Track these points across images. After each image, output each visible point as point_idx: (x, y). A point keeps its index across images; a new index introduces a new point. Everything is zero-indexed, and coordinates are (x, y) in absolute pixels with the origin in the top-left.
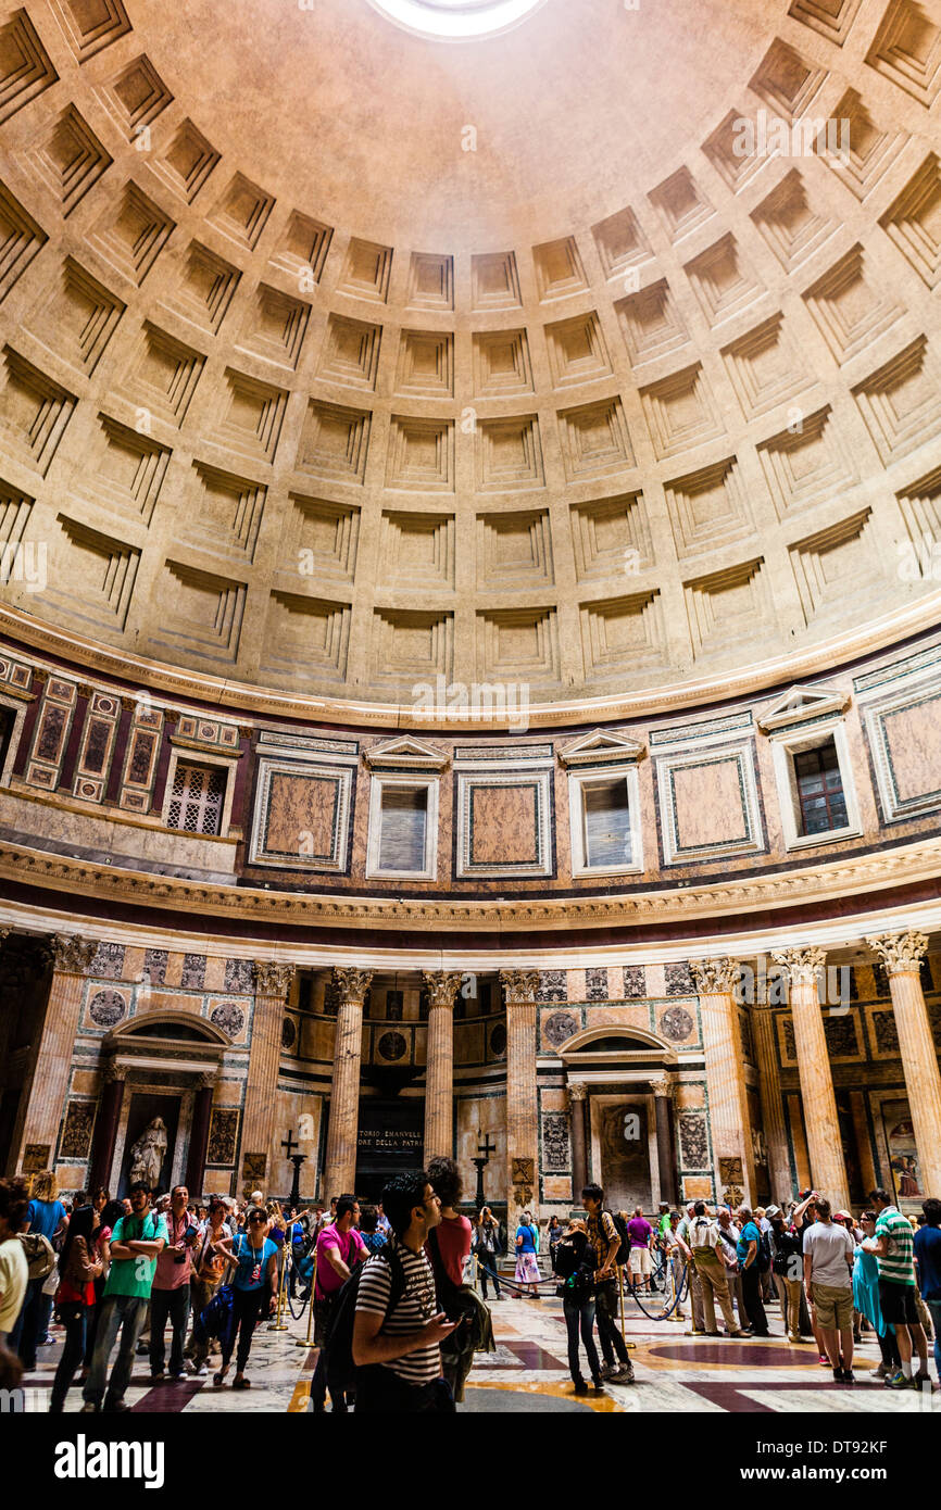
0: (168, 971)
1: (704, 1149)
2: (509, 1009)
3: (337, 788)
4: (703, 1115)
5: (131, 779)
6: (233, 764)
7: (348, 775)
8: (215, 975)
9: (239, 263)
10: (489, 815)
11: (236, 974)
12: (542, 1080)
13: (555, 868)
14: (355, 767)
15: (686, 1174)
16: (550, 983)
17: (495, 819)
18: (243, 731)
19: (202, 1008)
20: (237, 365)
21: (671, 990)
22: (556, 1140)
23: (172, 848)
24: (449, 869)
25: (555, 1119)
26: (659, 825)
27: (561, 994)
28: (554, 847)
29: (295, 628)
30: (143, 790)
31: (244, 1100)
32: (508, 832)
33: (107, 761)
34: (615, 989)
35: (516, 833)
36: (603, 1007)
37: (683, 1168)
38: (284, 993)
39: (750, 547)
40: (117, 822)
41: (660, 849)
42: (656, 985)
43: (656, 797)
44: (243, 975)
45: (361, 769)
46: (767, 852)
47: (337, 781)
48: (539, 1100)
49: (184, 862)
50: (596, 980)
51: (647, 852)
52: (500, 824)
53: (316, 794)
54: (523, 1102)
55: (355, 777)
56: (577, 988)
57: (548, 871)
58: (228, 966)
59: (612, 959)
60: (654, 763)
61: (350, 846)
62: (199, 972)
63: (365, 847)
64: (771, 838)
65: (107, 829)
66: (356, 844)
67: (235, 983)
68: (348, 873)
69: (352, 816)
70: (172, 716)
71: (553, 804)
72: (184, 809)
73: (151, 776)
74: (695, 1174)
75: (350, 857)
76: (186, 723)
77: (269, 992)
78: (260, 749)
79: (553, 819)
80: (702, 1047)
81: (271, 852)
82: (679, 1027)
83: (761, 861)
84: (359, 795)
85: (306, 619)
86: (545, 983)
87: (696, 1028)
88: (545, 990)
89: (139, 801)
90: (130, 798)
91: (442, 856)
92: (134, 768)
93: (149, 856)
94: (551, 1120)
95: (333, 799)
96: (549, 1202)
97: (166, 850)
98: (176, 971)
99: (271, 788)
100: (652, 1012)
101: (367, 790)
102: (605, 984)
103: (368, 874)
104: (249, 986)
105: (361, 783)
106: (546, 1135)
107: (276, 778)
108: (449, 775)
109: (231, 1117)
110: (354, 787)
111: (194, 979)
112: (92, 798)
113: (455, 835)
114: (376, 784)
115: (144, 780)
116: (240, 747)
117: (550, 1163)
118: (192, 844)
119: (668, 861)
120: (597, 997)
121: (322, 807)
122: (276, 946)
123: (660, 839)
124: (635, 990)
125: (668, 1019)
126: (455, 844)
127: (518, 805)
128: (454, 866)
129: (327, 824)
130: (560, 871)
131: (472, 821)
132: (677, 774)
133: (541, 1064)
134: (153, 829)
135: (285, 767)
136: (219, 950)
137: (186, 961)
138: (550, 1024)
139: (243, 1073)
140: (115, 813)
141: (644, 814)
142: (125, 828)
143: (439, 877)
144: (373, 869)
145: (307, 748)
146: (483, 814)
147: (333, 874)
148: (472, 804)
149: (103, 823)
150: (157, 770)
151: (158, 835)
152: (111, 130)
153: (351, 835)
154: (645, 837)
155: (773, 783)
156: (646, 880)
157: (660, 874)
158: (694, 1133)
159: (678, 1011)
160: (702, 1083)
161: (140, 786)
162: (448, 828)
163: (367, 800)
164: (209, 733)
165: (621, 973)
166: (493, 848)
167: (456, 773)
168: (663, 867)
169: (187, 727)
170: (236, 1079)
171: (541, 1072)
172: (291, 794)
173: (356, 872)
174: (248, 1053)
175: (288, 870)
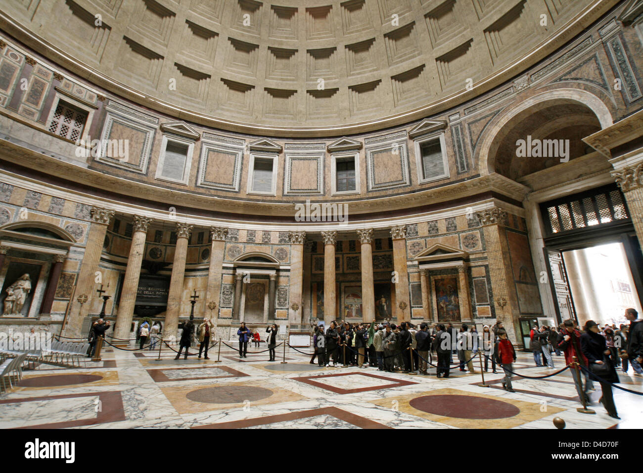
0: (41, 203)
1: (286, 300)
2: (213, 242)
3: (146, 136)
4: (287, 288)
5: (27, 101)
6: (92, 111)
7: (152, 132)
8: (69, 209)
10: (214, 163)
11: (82, 210)
12: (225, 271)
13: (240, 189)
14: (156, 129)
15: (278, 309)
16: (232, 234)
17: (217, 165)
18: (99, 97)
19: (61, 224)
21: (281, 241)
22: (227, 295)
23: (51, 142)
24: (194, 181)
25: (228, 286)
26: (284, 179)
27: (236, 238)
28: (240, 180)
29: (134, 59)
30: (35, 109)
31: (80, 269)
32: (222, 171)
33: (12, 86)
34: (259, 238)
35: (225, 172)
36: (253, 245)
37: (277, 306)
38: (107, 223)
39: (335, 83)
40: (15, 120)
41: (283, 188)
42: (275, 239)
43: (284, 168)
44: (86, 212)
45: (159, 131)
46: (324, 195)
47: (146, 133)
48: (222, 279)
49: (58, 151)
50: (251, 235)
51: (278, 188)
52: (219, 167)
53: (135, 136)
54: (215, 279)
55: (155, 133)
56: (243, 237)
57: (237, 190)
58: (78, 206)
59: (259, 228)
60: (285, 156)
61: (149, 163)
62: (60, 207)
63: (156, 165)
64: (326, 190)
65: (10, 123)
66: (152, 163)
67: (81, 215)
68: (146, 175)
69: (152, 150)
70: (58, 77)
71: (242, 164)
72: (60, 127)
73: (41, 103)
74: (281, 309)
75: (148, 168)
76: (66, 83)
77: (99, 222)
78: (108, 108)
79: (242, 169)
80: (290, 263)
82: (283, 255)
83: (321, 198)
84: (156, 142)
85: (140, 56)
86: (230, 233)
87: (289, 256)
88: (230, 236)
89: (32, 114)
90: (25, 110)
91: (191, 176)
94: (226, 287)
95: (143, 141)
96: (222, 318)
97: (46, 143)
98: (46, 204)
99: (112, 128)
100: (272, 249)
101: (160, 141)
102: (255, 236)
103: (156, 177)
104: (89, 217)
105: (158, 137)
106: (223, 292)
107: (115, 124)
108: (199, 143)
109: (71, 277)
110: (154, 138)
111: (57, 210)
113: (198, 168)
114: (165, 139)
115: (36, 104)
116: (96, 104)
117: (224, 303)
118: (63, 143)
119: (286, 193)
120: (250, 241)
121: (137, 143)
122: (105, 201)
123: (283, 184)
124: (266, 240)
125: (278, 252)
126: (198, 172)
127: (227, 161)
128: (196, 181)
129: (139, 151)
130: (241, 190)
131: (207, 164)
132: (293, 161)
133: (225, 265)
134: (39, 130)
135: (120, 120)
136: (72, 199)
137: (53, 200)
138: (230, 250)
139: (81, 257)
140: (16, 116)
141: (279, 174)
142: (20, 125)
143: (189, 184)
144: (159, 174)
146: (212, 162)
147: (139, 173)
148: (208, 157)
149: (6, 118)
150: (45, 101)
151: (42, 134)
153: (150, 158)
154: (278, 183)
155: (329, 171)
156: (276, 199)
157: (282, 198)
158: (282, 294)
159: (282, 249)
160: (288, 276)
161: (34, 106)
162: (196, 164)
163: (160, 145)
164: (80, 92)
165: (261, 233)
166: (214, 177)
167: (202, 142)
168: (283, 195)
169: (67, 86)
170: (76, 259)
171: (224, 268)
172: (122, 133)
173: (150, 175)
174: (85, 248)
175: (116, 167)
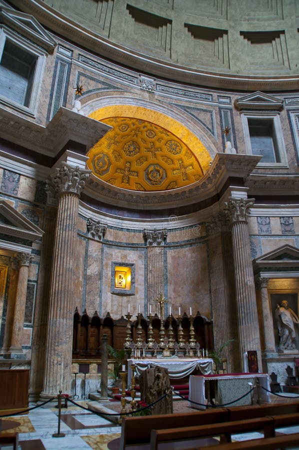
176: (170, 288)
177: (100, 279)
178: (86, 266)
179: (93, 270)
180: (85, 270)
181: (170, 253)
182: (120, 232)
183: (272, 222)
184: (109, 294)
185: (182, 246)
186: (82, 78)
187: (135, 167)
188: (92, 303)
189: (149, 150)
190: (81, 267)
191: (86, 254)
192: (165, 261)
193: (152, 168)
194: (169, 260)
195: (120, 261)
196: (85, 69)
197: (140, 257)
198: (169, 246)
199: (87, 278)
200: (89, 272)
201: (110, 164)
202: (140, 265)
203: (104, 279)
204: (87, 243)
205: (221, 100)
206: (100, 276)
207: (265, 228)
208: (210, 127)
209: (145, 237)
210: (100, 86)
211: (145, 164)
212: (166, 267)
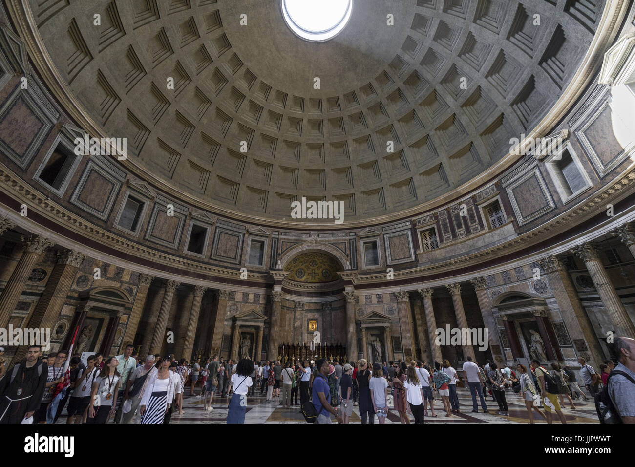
0: (511, 277)
3: (536, 178)
5: (471, 223)
6: (498, 197)
7: (537, 170)
8: (527, 271)
9: (396, 88)
10: (597, 138)
11: (535, 268)
14: (537, 165)
18: (496, 184)
20: (420, 101)
23: (493, 236)
24: (596, 177)
29: (497, 136)
30: (477, 225)
31: (562, 317)
33: (463, 223)
40: (473, 238)
44: (538, 268)
45: (540, 164)
47: (535, 175)
53: (530, 186)
55: (539, 168)
58: (531, 267)
62: (522, 273)
63: (557, 193)
65: (470, 242)
66: (553, 194)
68: (557, 208)
70: (474, 198)
72: (496, 220)
75: (554, 200)
76: (478, 196)
77: (550, 271)
78: (504, 186)
81: (526, 217)
84: (544, 174)
85: (497, 130)
89: (477, 228)
90: (474, 229)
91: (589, 173)
92: (471, 220)
93: (486, 243)
97: (491, 238)
98: (514, 276)
99: (515, 196)
101: (546, 170)
103: (564, 201)
104: (543, 271)
105: (542, 169)
107: (514, 191)
108: (572, 137)
109: (560, 324)
110: (541, 172)
111: (521, 276)
112: (464, 236)
113: (590, 160)
115: (475, 221)
116: (498, 190)
118: (498, 231)
121: (534, 189)
122: (543, 251)
126: (592, 163)
127: (607, 122)
128: (598, 174)
129: (539, 194)
131: (593, 147)
134: (484, 234)
135: (514, 185)
136: (525, 263)
137: (516, 271)
139: (557, 305)
140: (472, 236)
142: (476, 239)
143: (593, 183)
144: (564, 197)
145: (519, 172)
147: (551, 211)
148: (588, 140)
149: (469, 241)
150: (477, 216)
151: (487, 235)
152: (356, 109)
153: (550, 191)
161: (475, 224)
162: (585, 159)
163: (548, 174)
164: (486, 193)
166: (609, 151)
167: (574, 133)
169: (480, 197)
170: (555, 309)
172: (521, 192)
173: (559, 204)
174: (554, 297)
175: (535, 220)
176: (333, 330)
177: (302, 328)
178: (295, 322)
179: (298, 324)
180: (294, 325)
181: (333, 313)
182: (311, 304)
183: (372, 297)
184: (306, 334)
185: (337, 310)
186: (284, 243)
187: (317, 271)
188: (298, 339)
189: (321, 263)
190: (292, 323)
191: (295, 318)
192: (331, 317)
193: (324, 271)
194: (333, 317)
195: (311, 318)
196: (285, 239)
197: (320, 315)
198: (333, 309)
199: (295, 328)
200: (296, 325)
201: (305, 272)
202: (320, 319)
203: (303, 327)
204: (295, 312)
205: (351, 234)
206: (301, 326)
207: (369, 301)
208: (344, 251)
209: (323, 305)
210: (292, 244)
211: (321, 269)
212: (331, 320)
